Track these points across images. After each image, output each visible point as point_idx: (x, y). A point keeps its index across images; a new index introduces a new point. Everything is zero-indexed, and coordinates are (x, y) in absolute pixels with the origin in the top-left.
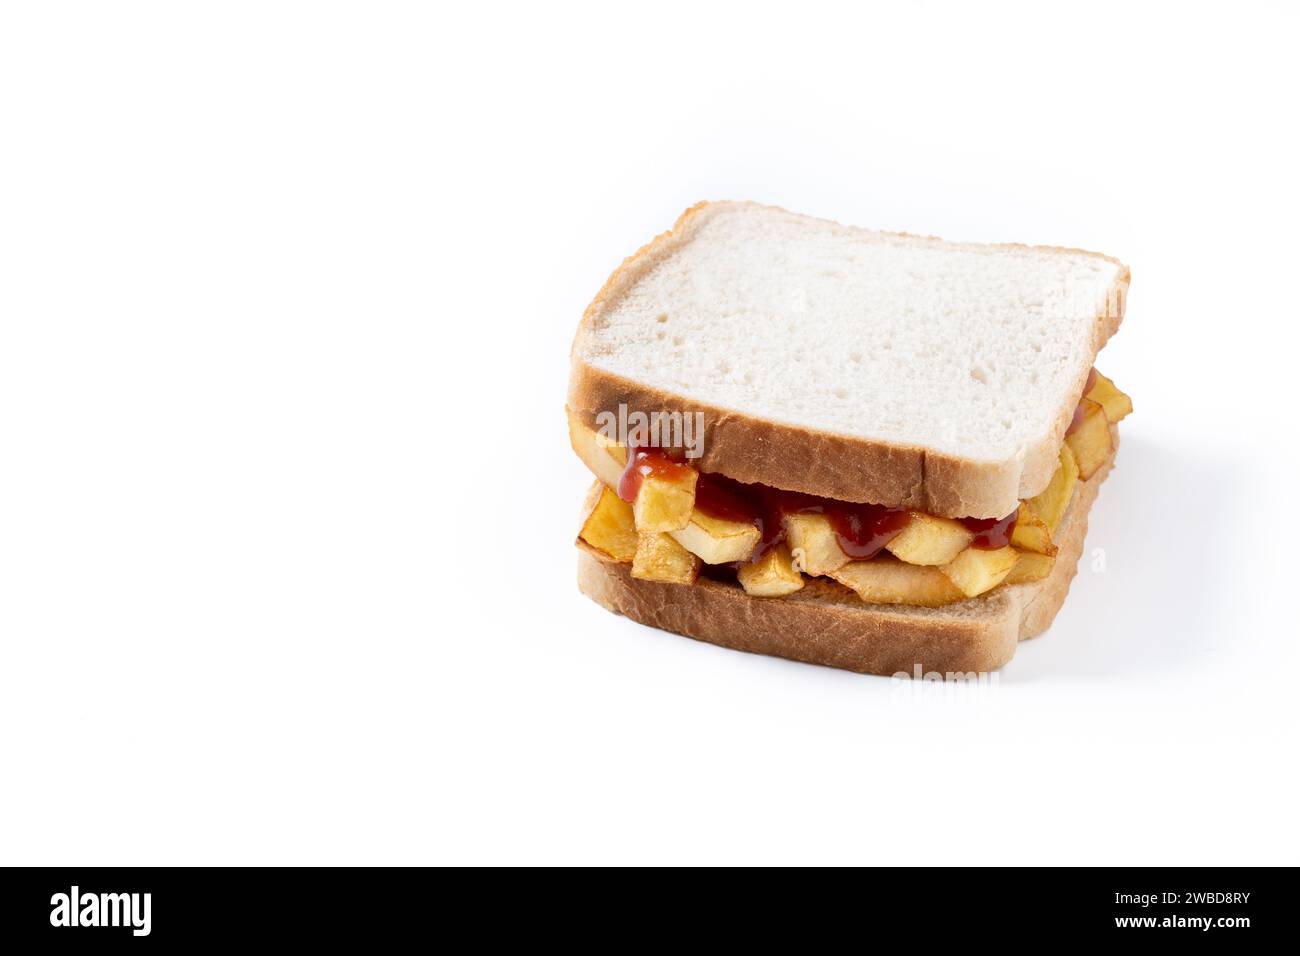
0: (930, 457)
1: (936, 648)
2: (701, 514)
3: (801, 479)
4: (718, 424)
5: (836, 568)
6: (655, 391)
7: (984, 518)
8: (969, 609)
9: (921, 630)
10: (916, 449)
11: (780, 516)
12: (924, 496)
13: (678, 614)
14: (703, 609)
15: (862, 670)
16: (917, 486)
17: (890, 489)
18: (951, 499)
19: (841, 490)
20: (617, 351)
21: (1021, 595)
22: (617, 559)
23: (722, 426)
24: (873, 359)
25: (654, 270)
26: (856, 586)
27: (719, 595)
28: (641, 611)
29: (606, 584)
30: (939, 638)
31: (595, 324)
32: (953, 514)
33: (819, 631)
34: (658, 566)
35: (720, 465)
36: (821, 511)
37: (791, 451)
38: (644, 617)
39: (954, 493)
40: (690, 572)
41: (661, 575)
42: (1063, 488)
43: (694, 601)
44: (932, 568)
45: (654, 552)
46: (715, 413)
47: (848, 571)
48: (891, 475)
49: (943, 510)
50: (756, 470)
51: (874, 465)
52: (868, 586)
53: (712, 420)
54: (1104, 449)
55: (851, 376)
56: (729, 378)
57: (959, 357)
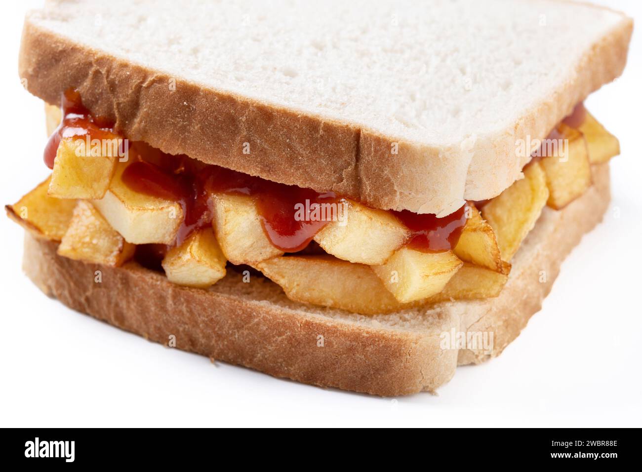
0: (364, 135)
1: (359, 356)
3: (226, 152)
4: (144, 85)
5: (260, 259)
6: (87, 49)
7: (420, 212)
8: (405, 320)
9: (345, 335)
10: (351, 126)
11: (207, 196)
12: (358, 182)
13: (104, 300)
14: (127, 296)
15: (281, 376)
17: (321, 171)
18: (385, 186)
19: (268, 168)
20: (74, 20)
21: (466, 313)
22: (48, 235)
23: (148, 87)
24: (336, 48)
26: (282, 282)
27: (144, 281)
28: (71, 295)
30: (364, 346)
33: (238, 327)
34: (84, 243)
35: (145, 132)
36: (248, 193)
37: (216, 118)
38: (74, 301)
39: (388, 180)
40: (116, 253)
41: (85, 253)
43: (119, 286)
44: (364, 269)
45: (84, 228)
46: (143, 73)
47: (275, 264)
48: (322, 154)
49: (376, 199)
50: (180, 139)
51: (304, 141)
52: (295, 284)
53: (139, 81)
54: (582, 181)
55: (306, 59)
56: (175, 47)
57: (428, 57)
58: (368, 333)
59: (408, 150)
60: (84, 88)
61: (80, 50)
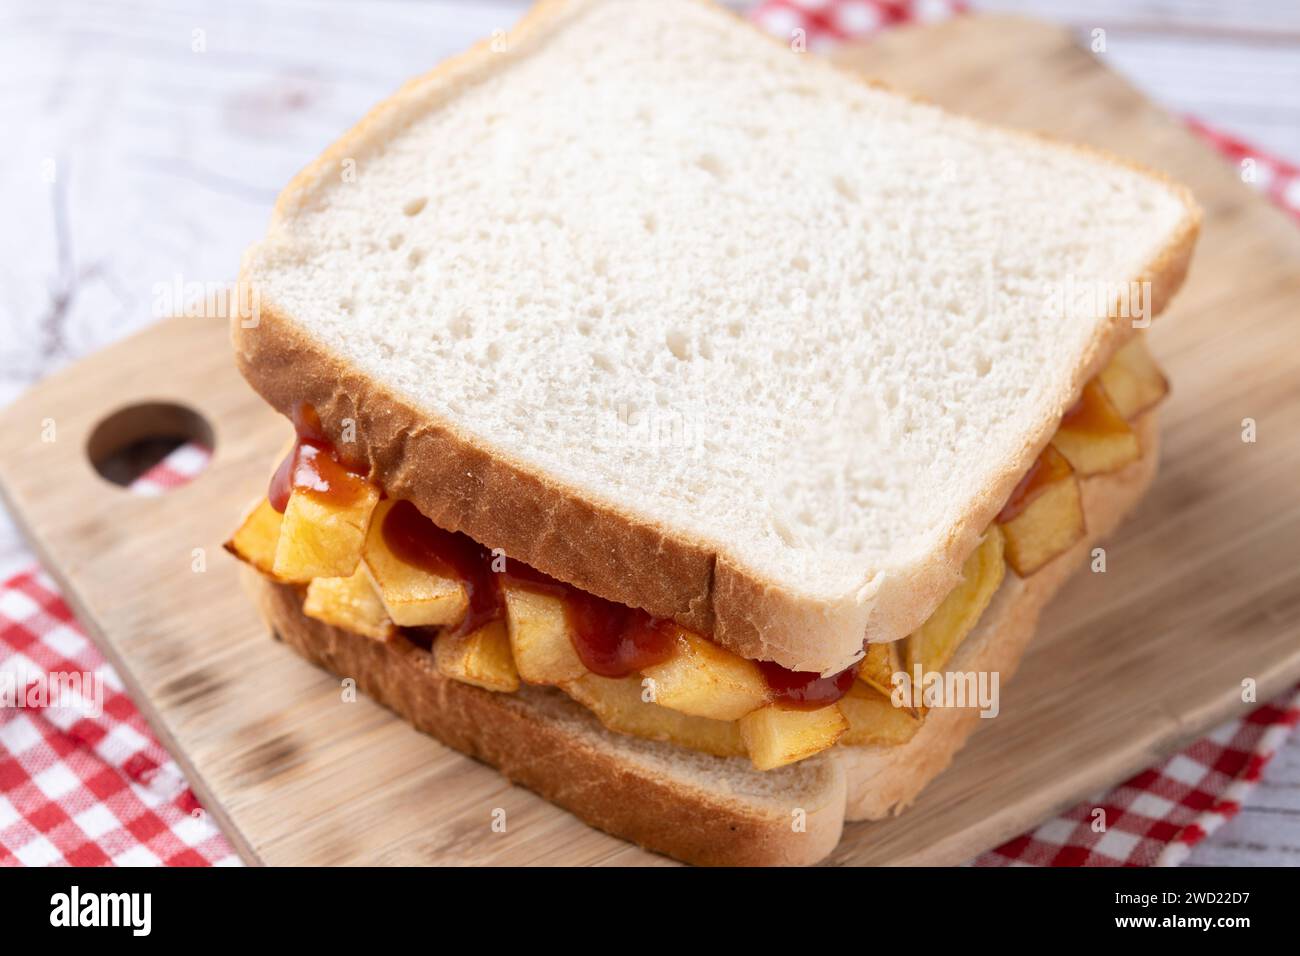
1: (698, 828)
3: (526, 546)
4: (412, 434)
5: (569, 677)
7: (797, 669)
9: (679, 800)
10: (705, 547)
11: (497, 587)
12: (708, 609)
13: (352, 665)
14: (384, 671)
16: (699, 599)
17: (659, 593)
18: (750, 633)
19: (586, 577)
20: (317, 261)
21: (858, 765)
23: (417, 438)
24: (706, 354)
25: (450, 105)
26: (597, 706)
27: (407, 661)
30: (705, 819)
31: (302, 205)
32: (746, 651)
33: (536, 754)
35: (410, 490)
37: (512, 504)
38: (310, 653)
39: (752, 627)
42: (972, 597)
46: (412, 418)
47: (587, 680)
48: (661, 575)
49: (735, 644)
50: (461, 516)
51: (636, 556)
52: (616, 710)
53: (404, 427)
54: (1067, 533)
55: (656, 380)
56: (463, 346)
57: (843, 372)
58: (710, 804)
59: (780, 598)
60: (326, 409)
61: (320, 357)
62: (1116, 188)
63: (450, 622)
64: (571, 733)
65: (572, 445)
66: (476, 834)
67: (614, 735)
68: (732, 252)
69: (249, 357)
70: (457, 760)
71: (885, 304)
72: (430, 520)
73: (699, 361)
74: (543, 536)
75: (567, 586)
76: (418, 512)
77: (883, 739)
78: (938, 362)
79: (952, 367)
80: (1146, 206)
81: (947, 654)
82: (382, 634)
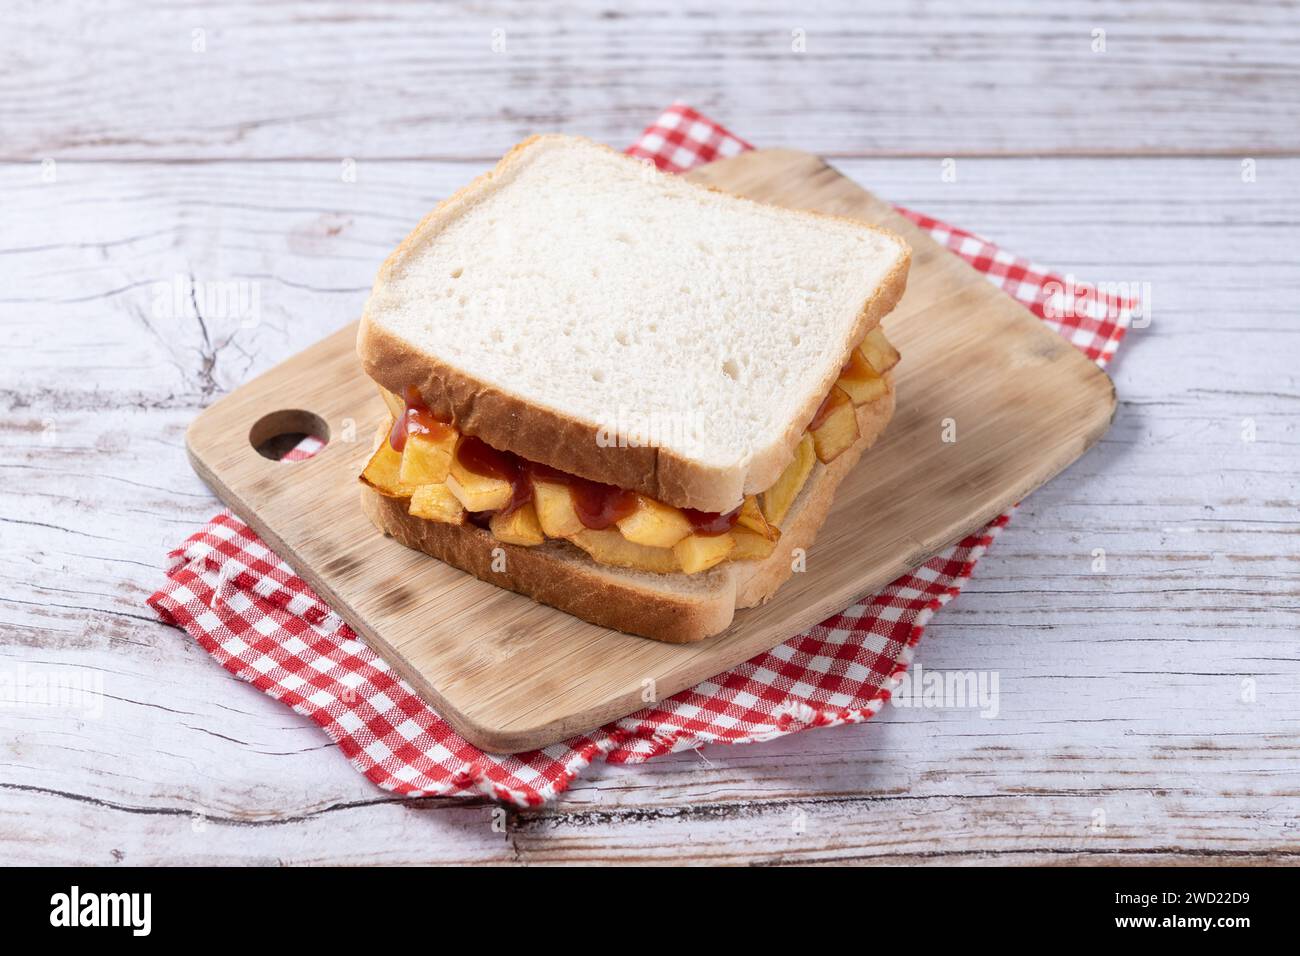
0: (662, 453)
1: (653, 614)
2: (461, 467)
3: (547, 454)
4: (478, 395)
5: (573, 532)
6: (426, 356)
7: (707, 510)
9: (642, 597)
11: (529, 482)
12: (655, 481)
14: (459, 545)
15: (590, 621)
17: (626, 475)
18: (677, 490)
19: (583, 469)
20: (406, 306)
21: (742, 572)
23: (481, 397)
24: (637, 341)
25: (465, 216)
26: (590, 549)
27: (473, 537)
28: (406, 537)
29: (378, 509)
30: (657, 608)
31: (392, 275)
32: (678, 504)
33: (555, 581)
34: (431, 505)
35: (477, 429)
36: (565, 484)
37: (539, 430)
39: (681, 488)
41: (434, 513)
42: (799, 474)
46: (477, 385)
47: (584, 533)
48: (627, 464)
49: (670, 499)
50: (508, 441)
52: (600, 551)
53: (473, 391)
54: (849, 436)
55: (611, 357)
56: (499, 346)
57: (718, 347)
59: (696, 469)
60: (425, 387)
61: (420, 357)
62: (860, 240)
63: (501, 507)
64: (574, 566)
65: (569, 395)
66: (523, 631)
67: (600, 566)
68: (645, 286)
69: (373, 363)
70: (505, 593)
71: (736, 309)
72: (489, 445)
73: (635, 346)
74: (558, 446)
75: (573, 475)
76: (482, 442)
77: (755, 556)
78: (770, 339)
79: (777, 342)
80: (878, 249)
81: (787, 507)
82: (458, 520)
